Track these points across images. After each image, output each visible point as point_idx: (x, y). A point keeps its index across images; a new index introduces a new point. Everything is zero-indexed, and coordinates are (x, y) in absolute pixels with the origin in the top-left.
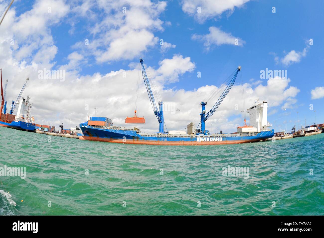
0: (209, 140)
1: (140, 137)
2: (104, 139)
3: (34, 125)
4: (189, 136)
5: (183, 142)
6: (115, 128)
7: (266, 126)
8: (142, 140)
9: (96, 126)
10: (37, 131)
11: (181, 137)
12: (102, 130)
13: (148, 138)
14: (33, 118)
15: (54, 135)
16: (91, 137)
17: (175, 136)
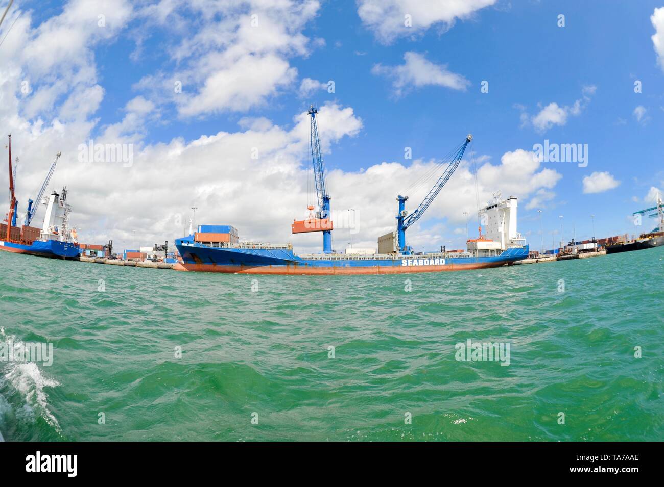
0: (422, 264)
1: (300, 262)
2: (228, 267)
3: (77, 245)
4: (388, 256)
5: (379, 268)
6: (251, 246)
7: (515, 239)
8: (305, 266)
9: (211, 243)
10: (82, 258)
11: (375, 259)
12: (226, 250)
13: (316, 263)
14: (74, 232)
15: (119, 264)
16: (200, 265)
17: (365, 258)
